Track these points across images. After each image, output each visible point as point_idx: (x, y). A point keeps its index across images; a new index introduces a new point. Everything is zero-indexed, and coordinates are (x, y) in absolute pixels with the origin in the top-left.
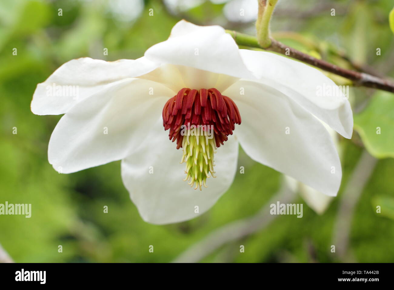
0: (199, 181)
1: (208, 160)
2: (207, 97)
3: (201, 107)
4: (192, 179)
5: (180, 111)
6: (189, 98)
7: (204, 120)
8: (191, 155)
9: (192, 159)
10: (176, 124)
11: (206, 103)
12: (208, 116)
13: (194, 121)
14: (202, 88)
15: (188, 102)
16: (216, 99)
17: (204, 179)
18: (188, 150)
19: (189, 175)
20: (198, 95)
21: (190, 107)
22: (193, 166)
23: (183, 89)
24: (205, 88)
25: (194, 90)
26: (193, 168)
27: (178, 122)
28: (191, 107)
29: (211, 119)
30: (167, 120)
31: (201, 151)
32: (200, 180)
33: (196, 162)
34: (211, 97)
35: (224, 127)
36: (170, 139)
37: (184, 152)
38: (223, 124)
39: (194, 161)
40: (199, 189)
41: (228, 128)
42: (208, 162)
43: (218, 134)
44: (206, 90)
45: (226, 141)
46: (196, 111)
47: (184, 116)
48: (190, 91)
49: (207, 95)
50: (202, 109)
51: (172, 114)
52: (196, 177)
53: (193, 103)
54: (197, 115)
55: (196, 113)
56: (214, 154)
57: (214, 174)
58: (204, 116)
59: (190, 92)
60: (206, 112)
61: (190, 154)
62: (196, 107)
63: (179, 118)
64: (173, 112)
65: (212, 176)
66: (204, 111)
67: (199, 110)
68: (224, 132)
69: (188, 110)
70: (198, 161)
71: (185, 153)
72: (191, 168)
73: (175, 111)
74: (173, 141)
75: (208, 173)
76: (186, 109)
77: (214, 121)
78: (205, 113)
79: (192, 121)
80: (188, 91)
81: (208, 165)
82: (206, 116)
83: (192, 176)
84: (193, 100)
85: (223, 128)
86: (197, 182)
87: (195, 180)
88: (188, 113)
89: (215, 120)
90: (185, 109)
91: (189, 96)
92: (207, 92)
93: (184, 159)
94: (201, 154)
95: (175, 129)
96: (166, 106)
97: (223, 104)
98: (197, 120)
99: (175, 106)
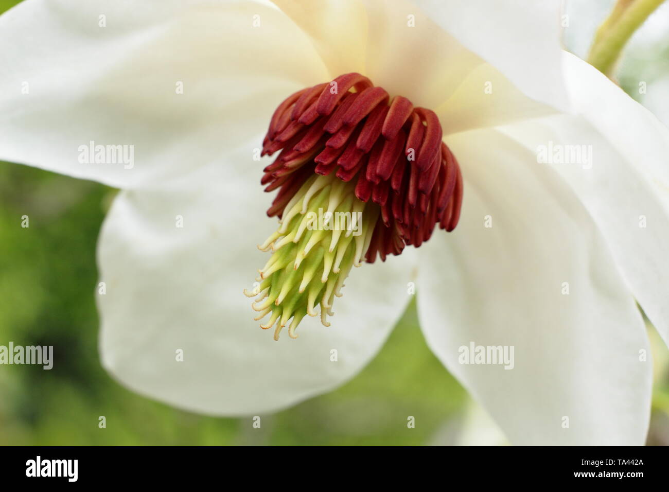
0: (281, 314)
1: (331, 273)
2: (405, 120)
3: (378, 135)
4: (268, 301)
5: (323, 117)
6: (359, 100)
7: (369, 170)
8: (296, 240)
9: (293, 252)
10: (296, 147)
11: (395, 132)
12: (385, 164)
13: (345, 159)
14: (404, 95)
15: (353, 108)
16: (424, 136)
17: (297, 316)
18: (294, 226)
19: (266, 287)
20: (384, 104)
21: (351, 121)
22: (288, 268)
23: (353, 75)
24: (411, 99)
25: (380, 91)
26: (283, 274)
27: (304, 146)
28: (353, 122)
29: (387, 178)
30: (279, 130)
31: (325, 242)
32: (287, 313)
33: (298, 261)
34: (415, 126)
35: (410, 215)
36: (263, 182)
37: (281, 226)
38: (411, 207)
39: (295, 258)
40: (271, 333)
41: (416, 222)
42: (328, 277)
43: (387, 223)
44: (410, 104)
45: (396, 254)
46: (362, 140)
47: (328, 135)
48: (369, 86)
49: (407, 116)
50: (381, 140)
51: (300, 119)
52: (281, 298)
53: (363, 116)
54: (359, 151)
55: (358, 143)
56: (353, 266)
57: (327, 316)
58: (376, 163)
59: (368, 88)
60: (385, 156)
61: (295, 236)
62: (366, 128)
63: (312, 137)
64: (303, 115)
65: (321, 318)
66: (382, 150)
67: (370, 139)
68: (404, 226)
69: (345, 127)
70: (305, 263)
71: (283, 229)
72: (279, 273)
73: (310, 113)
74: (267, 190)
75: (315, 304)
76: (340, 121)
77: (394, 187)
78: (382, 157)
79: (340, 159)
80: (363, 84)
81: (326, 284)
82: (380, 162)
83: (272, 291)
84: (367, 108)
85: (407, 217)
86: (277, 312)
87: (273, 306)
88: (340, 134)
89: (397, 185)
90: (337, 121)
91: (363, 96)
92: (411, 110)
93: (275, 241)
94: (321, 250)
95: (287, 158)
96: (291, 100)
97: (436, 157)
98: (354, 164)
99: (316, 104)
